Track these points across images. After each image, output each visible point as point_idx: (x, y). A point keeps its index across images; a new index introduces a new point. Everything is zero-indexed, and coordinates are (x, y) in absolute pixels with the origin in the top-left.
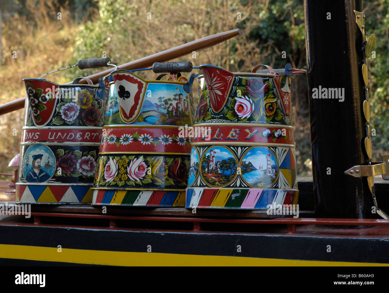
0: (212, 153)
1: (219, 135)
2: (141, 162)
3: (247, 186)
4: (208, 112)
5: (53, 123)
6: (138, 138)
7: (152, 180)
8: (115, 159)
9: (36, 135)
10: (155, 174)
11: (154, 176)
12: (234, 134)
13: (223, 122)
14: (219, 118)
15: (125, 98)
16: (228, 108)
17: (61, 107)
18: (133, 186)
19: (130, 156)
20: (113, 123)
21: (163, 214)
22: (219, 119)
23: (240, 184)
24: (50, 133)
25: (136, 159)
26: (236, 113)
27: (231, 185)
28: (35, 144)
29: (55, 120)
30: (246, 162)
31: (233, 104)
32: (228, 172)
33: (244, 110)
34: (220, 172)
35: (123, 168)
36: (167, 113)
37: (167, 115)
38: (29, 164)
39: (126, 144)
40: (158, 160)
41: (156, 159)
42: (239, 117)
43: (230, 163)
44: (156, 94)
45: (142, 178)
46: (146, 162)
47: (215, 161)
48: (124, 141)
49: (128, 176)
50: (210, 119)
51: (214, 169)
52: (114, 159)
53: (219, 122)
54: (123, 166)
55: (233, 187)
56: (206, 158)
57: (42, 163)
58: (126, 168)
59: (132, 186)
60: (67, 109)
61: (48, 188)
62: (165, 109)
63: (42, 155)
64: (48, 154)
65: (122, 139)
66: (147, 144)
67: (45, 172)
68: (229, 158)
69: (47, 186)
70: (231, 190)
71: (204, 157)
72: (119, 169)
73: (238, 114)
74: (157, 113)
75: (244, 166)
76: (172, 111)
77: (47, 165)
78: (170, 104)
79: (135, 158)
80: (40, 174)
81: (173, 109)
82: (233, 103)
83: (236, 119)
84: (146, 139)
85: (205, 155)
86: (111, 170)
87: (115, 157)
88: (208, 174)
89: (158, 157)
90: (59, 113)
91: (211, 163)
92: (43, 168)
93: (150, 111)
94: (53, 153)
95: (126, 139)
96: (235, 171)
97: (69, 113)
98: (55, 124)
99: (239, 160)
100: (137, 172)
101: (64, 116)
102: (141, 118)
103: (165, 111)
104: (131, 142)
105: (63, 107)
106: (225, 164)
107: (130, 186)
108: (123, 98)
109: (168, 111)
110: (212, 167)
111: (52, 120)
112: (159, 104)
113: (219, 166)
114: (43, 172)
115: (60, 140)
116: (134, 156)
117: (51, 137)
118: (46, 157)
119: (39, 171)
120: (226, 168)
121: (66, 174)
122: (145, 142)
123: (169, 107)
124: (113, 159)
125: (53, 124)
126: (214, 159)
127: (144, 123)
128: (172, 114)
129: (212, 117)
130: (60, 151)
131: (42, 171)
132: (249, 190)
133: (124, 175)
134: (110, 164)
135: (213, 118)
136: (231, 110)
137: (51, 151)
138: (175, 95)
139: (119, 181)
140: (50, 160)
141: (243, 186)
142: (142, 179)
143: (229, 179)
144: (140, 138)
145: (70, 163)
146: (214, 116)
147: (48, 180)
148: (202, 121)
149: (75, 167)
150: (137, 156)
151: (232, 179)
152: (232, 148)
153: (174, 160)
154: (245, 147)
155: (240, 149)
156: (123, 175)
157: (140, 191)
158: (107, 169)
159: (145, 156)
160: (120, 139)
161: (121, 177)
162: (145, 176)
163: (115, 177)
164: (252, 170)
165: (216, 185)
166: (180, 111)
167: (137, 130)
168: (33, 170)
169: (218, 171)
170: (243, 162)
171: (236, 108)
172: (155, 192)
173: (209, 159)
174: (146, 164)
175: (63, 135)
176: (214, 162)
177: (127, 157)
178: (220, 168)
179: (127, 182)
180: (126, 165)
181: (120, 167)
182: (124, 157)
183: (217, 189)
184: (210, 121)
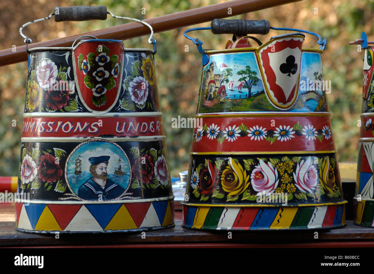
2: (310, 166)
5: (120, 107)
6: (302, 131)
7: (324, 190)
8: (271, 162)
9: (94, 126)
10: (326, 181)
11: (326, 185)
17: (128, 84)
19: (294, 157)
20: (257, 110)
21: (347, 238)
24: (118, 123)
25: (303, 161)
28: (93, 140)
29: (123, 103)
35: (286, 176)
36: (323, 95)
37: (323, 98)
38: (82, 171)
39: (286, 140)
40: (326, 162)
41: (324, 161)
44: (312, 68)
45: (314, 189)
48: (282, 136)
49: (295, 187)
52: (268, 162)
54: (286, 171)
57: (110, 169)
58: (291, 175)
59: (304, 201)
60: (136, 85)
61: (123, 207)
63: (109, 157)
64: (117, 155)
65: (278, 132)
67: (116, 182)
69: (122, 204)
72: (280, 177)
74: (316, 94)
77: (119, 172)
79: (302, 159)
80: (107, 186)
86: (266, 178)
87: (270, 159)
89: (325, 158)
90: (127, 91)
92: (112, 176)
93: (309, 92)
94: (125, 154)
95: (285, 133)
97: (138, 92)
98: (124, 108)
100: (307, 180)
101: (134, 97)
102: (300, 102)
103: (321, 92)
104: (293, 137)
105: (131, 84)
107: (301, 200)
111: (118, 103)
114: (113, 183)
116: (300, 158)
117: (120, 129)
118: (115, 160)
119: (105, 182)
121: (145, 185)
124: (266, 162)
125: (121, 109)
127: (305, 109)
130: (135, 150)
131: (111, 181)
133: (291, 185)
134: (262, 169)
137: (122, 151)
140: (121, 164)
144: (303, 131)
145: (148, 169)
147: (121, 196)
149: (153, 172)
150: (304, 157)
156: (289, 185)
157: (314, 207)
158: (257, 177)
160: (275, 133)
161: (286, 188)
162: (317, 186)
163: (275, 188)
167: (298, 120)
168: (93, 180)
172: (329, 208)
174: (315, 169)
177: (291, 159)
179: (296, 195)
180: (290, 170)
181: (282, 174)
182: (285, 158)
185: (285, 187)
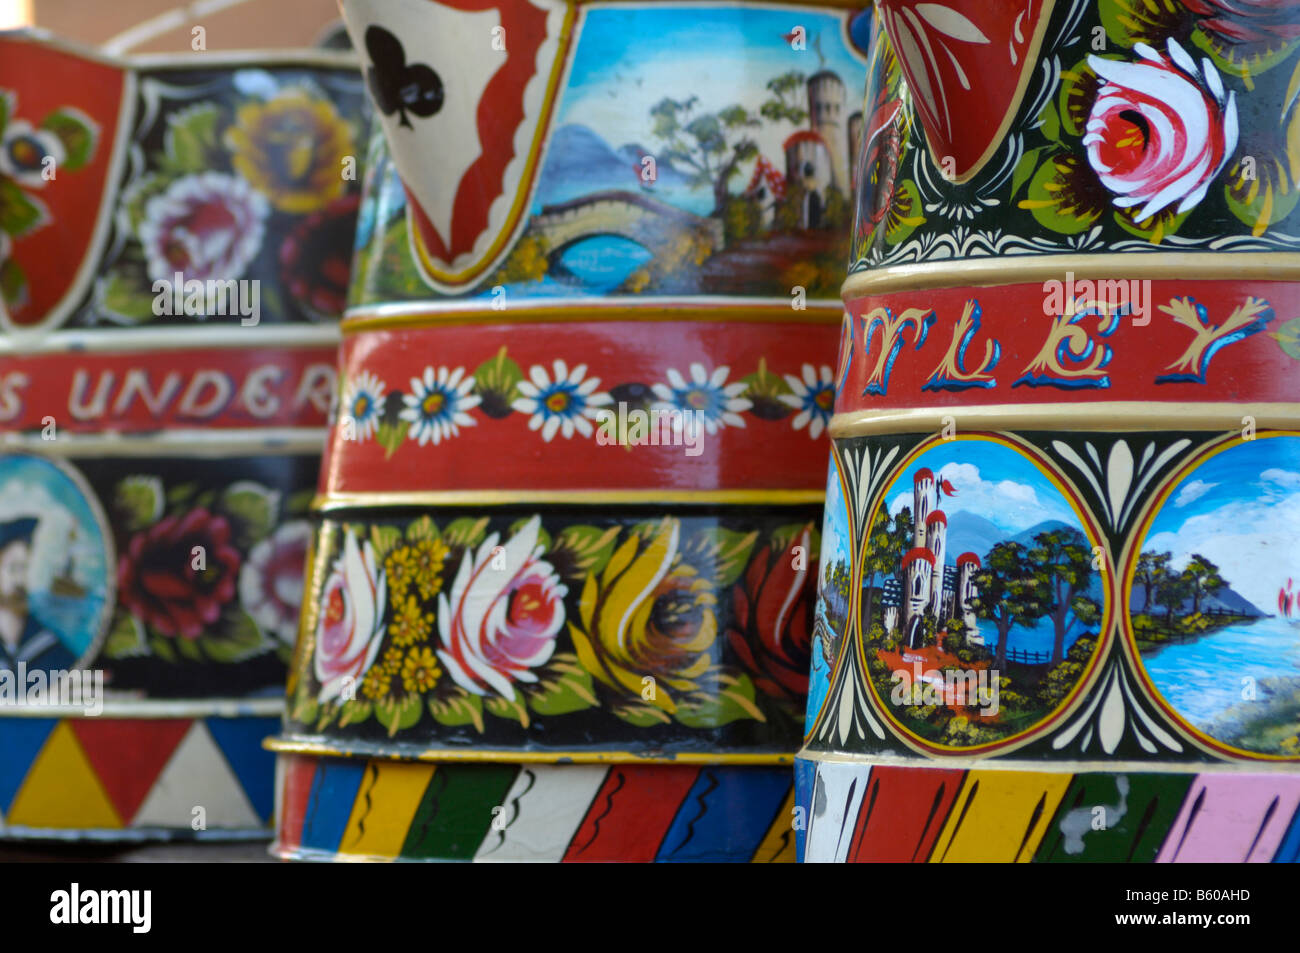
0: (929, 491)
1: (970, 358)
2: (527, 565)
3: (1177, 747)
4: (907, 183)
5: (97, 309)
6: (513, 395)
7: (598, 687)
8: (374, 546)
10: (621, 642)
11: (614, 660)
12: (1079, 342)
13: (1002, 254)
14: (975, 226)
15: (412, 118)
16: (1034, 139)
17: (145, 207)
18: (469, 730)
19: (458, 522)
22: (974, 231)
23: (1128, 730)
24: (80, 378)
25: (495, 538)
26: (1094, 176)
27: (1060, 743)
29: (112, 293)
30: (1168, 556)
31: (1077, 108)
32: (1033, 641)
33: (1156, 152)
34: (980, 641)
35: (412, 610)
36: (715, 215)
37: (718, 228)
39: (437, 439)
40: (642, 546)
41: (632, 544)
42: (1121, 210)
43: (1048, 569)
44: (639, 82)
45: (529, 677)
46: (562, 561)
47: (947, 557)
48: (427, 416)
49: (440, 664)
50: (916, 235)
51: (937, 613)
52: (367, 544)
53: (977, 251)
54: (413, 589)
55: (1072, 752)
56: (892, 528)
58: (430, 607)
59: (469, 732)
60: (186, 215)
62: (695, 181)
63: (35, 522)
64: (66, 513)
65: (416, 401)
66: (568, 432)
68: (1047, 531)
69: (57, 721)
70: (1060, 777)
71: (881, 519)
72: (390, 615)
73: (1112, 183)
75: (1153, 592)
76: (755, 194)
77: (64, 585)
78: (737, 148)
79: (488, 531)
80: (22, 643)
81: (764, 183)
82: (1072, 100)
83: (1093, 226)
84: (566, 401)
85: (884, 508)
86: (348, 616)
87: (375, 529)
88: (902, 653)
89: (649, 527)
91: (920, 569)
93: (590, 201)
94: (98, 509)
95: (440, 404)
96: (1084, 629)
97: (193, 241)
98: (112, 313)
99: (1117, 541)
100: (499, 635)
102: (532, 252)
103: (703, 199)
104: (466, 421)
105: (159, 209)
106: (1015, 574)
107: (454, 730)
108: (396, 117)
109: (723, 196)
110: (925, 595)
112: (655, 146)
113: (974, 592)
115: (138, 419)
116: (483, 522)
117: (86, 400)
118: (56, 535)
119: (20, 624)
120: (1020, 609)
121: (173, 643)
122: (554, 421)
123: (728, 171)
124: (361, 544)
125: (97, 320)
126: (938, 540)
127: (552, 286)
128: (756, 214)
129: (926, 214)
130: (141, 491)
131: (35, 620)
132: (1192, 778)
133: (421, 654)
134: (346, 576)
135: (937, 225)
136: (1060, 158)
138: (783, 84)
139: (387, 697)
140: (76, 550)
141: (1148, 746)
142: (528, 685)
143: (1043, 693)
144: (521, 395)
146: (943, 211)
148: (870, 255)
150: (503, 521)
151: (1067, 692)
152: (1061, 447)
153: (762, 542)
154: (1164, 439)
155: (1121, 453)
156: (414, 652)
157: (514, 769)
158: (332, 613)
159: (556, 519)
160: (406, 406)
161: (400, 670)
162: (551, 661)
163: (367, 666)
164: (1219, 620)
165: (950, 738)
166: (814, 197)
167: (506, 338)
169: (965, 629)
170: (1144, 556)
171: (1092, 138)
172: (622, 778)
173: (909, 536)
174: (556, 578)
175: (155, 384)
176: (940, 561)
177: (442, 528)
178: (976, 610)
179: (435, 707)
180: (431, 581)
181: (398, 599)
182: (424, 527)
183: (957, 772)
184: (914, 251)
185: (398, 664)
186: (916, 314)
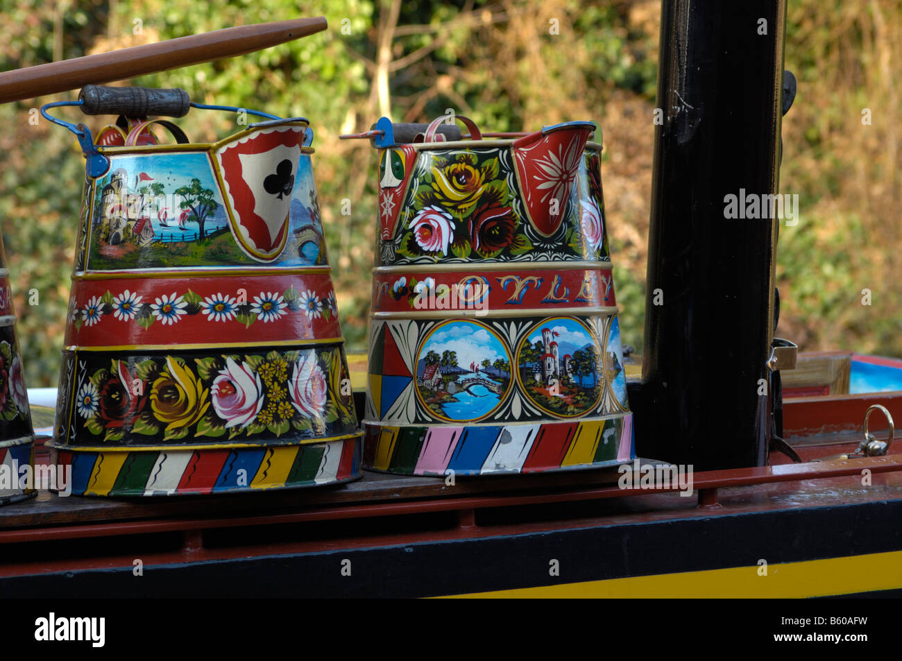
0: (549, 335)
1: (559, 293)
2: (314, 368)
4: (521, 235)
7: (338, 412)
8: (248, 363)
10: (339, 395)
11: (339, 401)
12: (588, 288)
13: (565, 260)
14: (555, 251)
16: (570, 224)
18: (309, 431)
19: (288, 352)
20: (217, 262)
22: (555, 252)
25: (303, 358)
34: (574, 382)
35: (276, 387)
39: (272, 320)
41: (334, 357)
43: (590, 358)
45: (322, 409)
46: (322, 366)
47: (560, 356)
48: (265, 311)
49: (293, 407)
50: (530, 252)
51: (558, 374)
52: (243, 363)
53: (556, 259)
54: (275, 379)
56: (533, 347)
58: (284, 385)
59: (307, 433)
65: (259, 306)
68: (588, 347)
71: (525, 345)
72: (265, 390)
73: (589, 239)
79: (301, 356)
85: (528, 341)
86: (239, 393)
87: (247, 357)
88: (545, 387)
91: (549, 360)
95: (270, 306)
100: (311, 394)
104: (284, 313)
106: (582, 360)
107: (302, 432)
110: (552, 369)
113: (571, 366)
116: (297, 352)
120: (584, 371)
122: (311, 313)
124: (239, 363)
126: (555, 352)
129: (533, 246)
133: (284, 404)
134: (231, 376)
135: (538, 249)
139: (273, 422)
142: (322, 412)
144: (300, 303)
146: (542, 245)
148: (500, 257)
156: (282, 404)
157: (324, 445)
158: (224, 391)
159: (317, 350)
160: (253, 308)
161: (276, 411)
162: (326, 403)
163: (257, 411)
165: (569, 413)
169: (569, 378)
171: (583, 225)
172: (346, 444)
173: (542, 350)
174: (322, 372)
176: (557, 358)
177: (283, 355)
178: (572, 372)
179: (294, 424)
180: (282, 376)
181: (268, 384)
182: (273, 355)
183: (576, 423)
184: (529, 257)
185: (275, 409)
186: (535, 279)
